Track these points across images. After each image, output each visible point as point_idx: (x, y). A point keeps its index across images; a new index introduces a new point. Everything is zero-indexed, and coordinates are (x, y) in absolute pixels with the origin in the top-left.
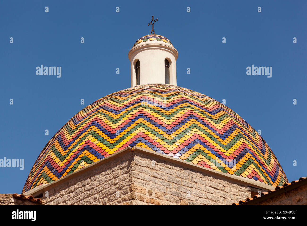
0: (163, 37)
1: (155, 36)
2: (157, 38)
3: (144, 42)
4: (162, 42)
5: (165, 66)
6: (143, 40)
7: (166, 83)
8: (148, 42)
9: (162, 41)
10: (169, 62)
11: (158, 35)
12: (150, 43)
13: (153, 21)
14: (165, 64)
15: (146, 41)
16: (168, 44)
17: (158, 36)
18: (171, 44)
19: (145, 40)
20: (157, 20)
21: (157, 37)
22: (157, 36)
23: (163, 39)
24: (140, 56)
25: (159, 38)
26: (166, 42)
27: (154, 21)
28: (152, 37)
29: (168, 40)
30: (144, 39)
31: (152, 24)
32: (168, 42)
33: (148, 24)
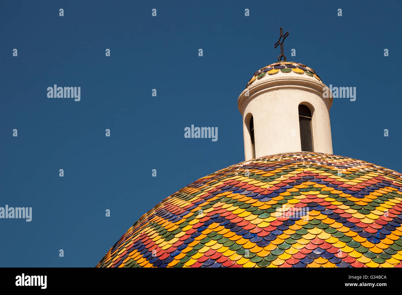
0: (295, 64)
1: (279, 65)
2: (282, 68)
3: (259, 79)
4: (292, 75)
6: (257, 77)
7: (302, 151)
8: (267, 78)
9: (292, 72)
12: (268, 80)
13: (282, 38)
14: (299, 115)
15: (261, 77)
16: (305, 77)
17: (286, 65)
18: (315, 75)
19: (260, 76)
20: (287, 34)
21: (284, 65)
22: (283, 64)
23: (294, 67)
25: (286, 68)
26: (300, 73)
27: (284, 36)
28: (273, 67)
29: (307, 68)
30: (259, 74)
31: (281, 44)
32: (308, 73)
33: (275, 45)
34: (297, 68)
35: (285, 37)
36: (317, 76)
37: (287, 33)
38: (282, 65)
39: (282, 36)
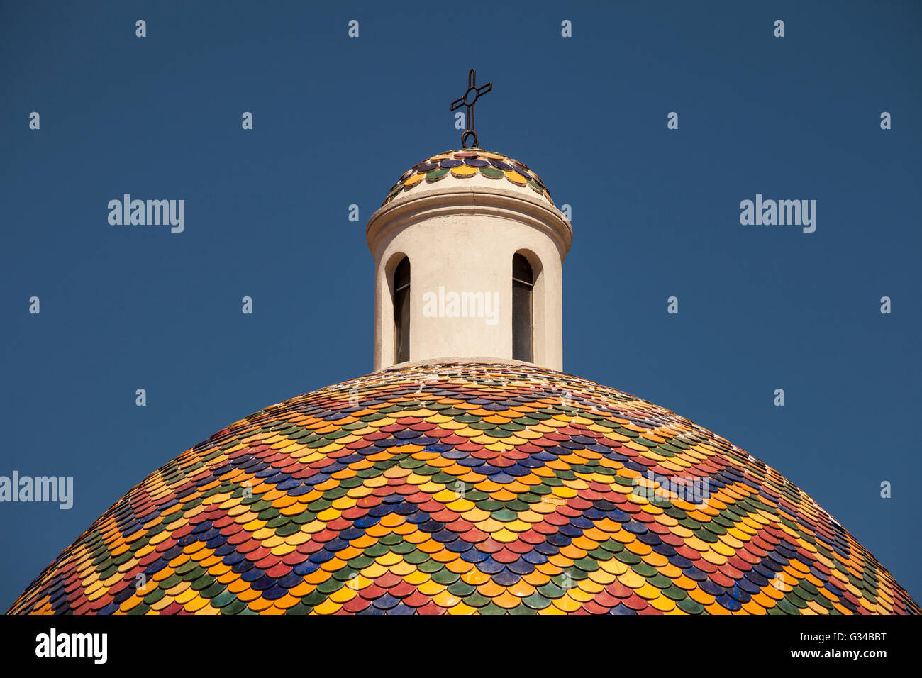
0: (508, 162)
1: (475, 157)
2: (483, 166)
3: (429, 181)
4: (504, 185)
5: (515, 284)
6: (425, 175)
8: (449, 183)
9: (504, 179)
10: (532, 268)
11: (488, 154)
12: (454, 188)
13: (473, 94)
14: (514, 276)
15: (437, 180)
16: (529, 193)
17: (490, 159)
18: (545, 191)
19: (433, 175)
20: (488, 88)
21: (486, 160)
22: (484, 156)
23: (508, 169)
24: (409, 241)
25: (491, 166)
26: (521, 185)
27: (478, 90)
28: (463, 160)
29: (530, 173)
30: (429, 170)
31: (469, 106)
32: (532, 184)
33: (453, 104)
34: (513, 171)
35: (481, 92)
36: (548, 192)
37: (489, 84)
38: (481, 159)
39: (473, 88)
